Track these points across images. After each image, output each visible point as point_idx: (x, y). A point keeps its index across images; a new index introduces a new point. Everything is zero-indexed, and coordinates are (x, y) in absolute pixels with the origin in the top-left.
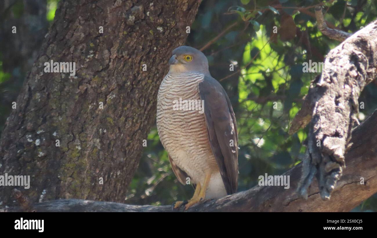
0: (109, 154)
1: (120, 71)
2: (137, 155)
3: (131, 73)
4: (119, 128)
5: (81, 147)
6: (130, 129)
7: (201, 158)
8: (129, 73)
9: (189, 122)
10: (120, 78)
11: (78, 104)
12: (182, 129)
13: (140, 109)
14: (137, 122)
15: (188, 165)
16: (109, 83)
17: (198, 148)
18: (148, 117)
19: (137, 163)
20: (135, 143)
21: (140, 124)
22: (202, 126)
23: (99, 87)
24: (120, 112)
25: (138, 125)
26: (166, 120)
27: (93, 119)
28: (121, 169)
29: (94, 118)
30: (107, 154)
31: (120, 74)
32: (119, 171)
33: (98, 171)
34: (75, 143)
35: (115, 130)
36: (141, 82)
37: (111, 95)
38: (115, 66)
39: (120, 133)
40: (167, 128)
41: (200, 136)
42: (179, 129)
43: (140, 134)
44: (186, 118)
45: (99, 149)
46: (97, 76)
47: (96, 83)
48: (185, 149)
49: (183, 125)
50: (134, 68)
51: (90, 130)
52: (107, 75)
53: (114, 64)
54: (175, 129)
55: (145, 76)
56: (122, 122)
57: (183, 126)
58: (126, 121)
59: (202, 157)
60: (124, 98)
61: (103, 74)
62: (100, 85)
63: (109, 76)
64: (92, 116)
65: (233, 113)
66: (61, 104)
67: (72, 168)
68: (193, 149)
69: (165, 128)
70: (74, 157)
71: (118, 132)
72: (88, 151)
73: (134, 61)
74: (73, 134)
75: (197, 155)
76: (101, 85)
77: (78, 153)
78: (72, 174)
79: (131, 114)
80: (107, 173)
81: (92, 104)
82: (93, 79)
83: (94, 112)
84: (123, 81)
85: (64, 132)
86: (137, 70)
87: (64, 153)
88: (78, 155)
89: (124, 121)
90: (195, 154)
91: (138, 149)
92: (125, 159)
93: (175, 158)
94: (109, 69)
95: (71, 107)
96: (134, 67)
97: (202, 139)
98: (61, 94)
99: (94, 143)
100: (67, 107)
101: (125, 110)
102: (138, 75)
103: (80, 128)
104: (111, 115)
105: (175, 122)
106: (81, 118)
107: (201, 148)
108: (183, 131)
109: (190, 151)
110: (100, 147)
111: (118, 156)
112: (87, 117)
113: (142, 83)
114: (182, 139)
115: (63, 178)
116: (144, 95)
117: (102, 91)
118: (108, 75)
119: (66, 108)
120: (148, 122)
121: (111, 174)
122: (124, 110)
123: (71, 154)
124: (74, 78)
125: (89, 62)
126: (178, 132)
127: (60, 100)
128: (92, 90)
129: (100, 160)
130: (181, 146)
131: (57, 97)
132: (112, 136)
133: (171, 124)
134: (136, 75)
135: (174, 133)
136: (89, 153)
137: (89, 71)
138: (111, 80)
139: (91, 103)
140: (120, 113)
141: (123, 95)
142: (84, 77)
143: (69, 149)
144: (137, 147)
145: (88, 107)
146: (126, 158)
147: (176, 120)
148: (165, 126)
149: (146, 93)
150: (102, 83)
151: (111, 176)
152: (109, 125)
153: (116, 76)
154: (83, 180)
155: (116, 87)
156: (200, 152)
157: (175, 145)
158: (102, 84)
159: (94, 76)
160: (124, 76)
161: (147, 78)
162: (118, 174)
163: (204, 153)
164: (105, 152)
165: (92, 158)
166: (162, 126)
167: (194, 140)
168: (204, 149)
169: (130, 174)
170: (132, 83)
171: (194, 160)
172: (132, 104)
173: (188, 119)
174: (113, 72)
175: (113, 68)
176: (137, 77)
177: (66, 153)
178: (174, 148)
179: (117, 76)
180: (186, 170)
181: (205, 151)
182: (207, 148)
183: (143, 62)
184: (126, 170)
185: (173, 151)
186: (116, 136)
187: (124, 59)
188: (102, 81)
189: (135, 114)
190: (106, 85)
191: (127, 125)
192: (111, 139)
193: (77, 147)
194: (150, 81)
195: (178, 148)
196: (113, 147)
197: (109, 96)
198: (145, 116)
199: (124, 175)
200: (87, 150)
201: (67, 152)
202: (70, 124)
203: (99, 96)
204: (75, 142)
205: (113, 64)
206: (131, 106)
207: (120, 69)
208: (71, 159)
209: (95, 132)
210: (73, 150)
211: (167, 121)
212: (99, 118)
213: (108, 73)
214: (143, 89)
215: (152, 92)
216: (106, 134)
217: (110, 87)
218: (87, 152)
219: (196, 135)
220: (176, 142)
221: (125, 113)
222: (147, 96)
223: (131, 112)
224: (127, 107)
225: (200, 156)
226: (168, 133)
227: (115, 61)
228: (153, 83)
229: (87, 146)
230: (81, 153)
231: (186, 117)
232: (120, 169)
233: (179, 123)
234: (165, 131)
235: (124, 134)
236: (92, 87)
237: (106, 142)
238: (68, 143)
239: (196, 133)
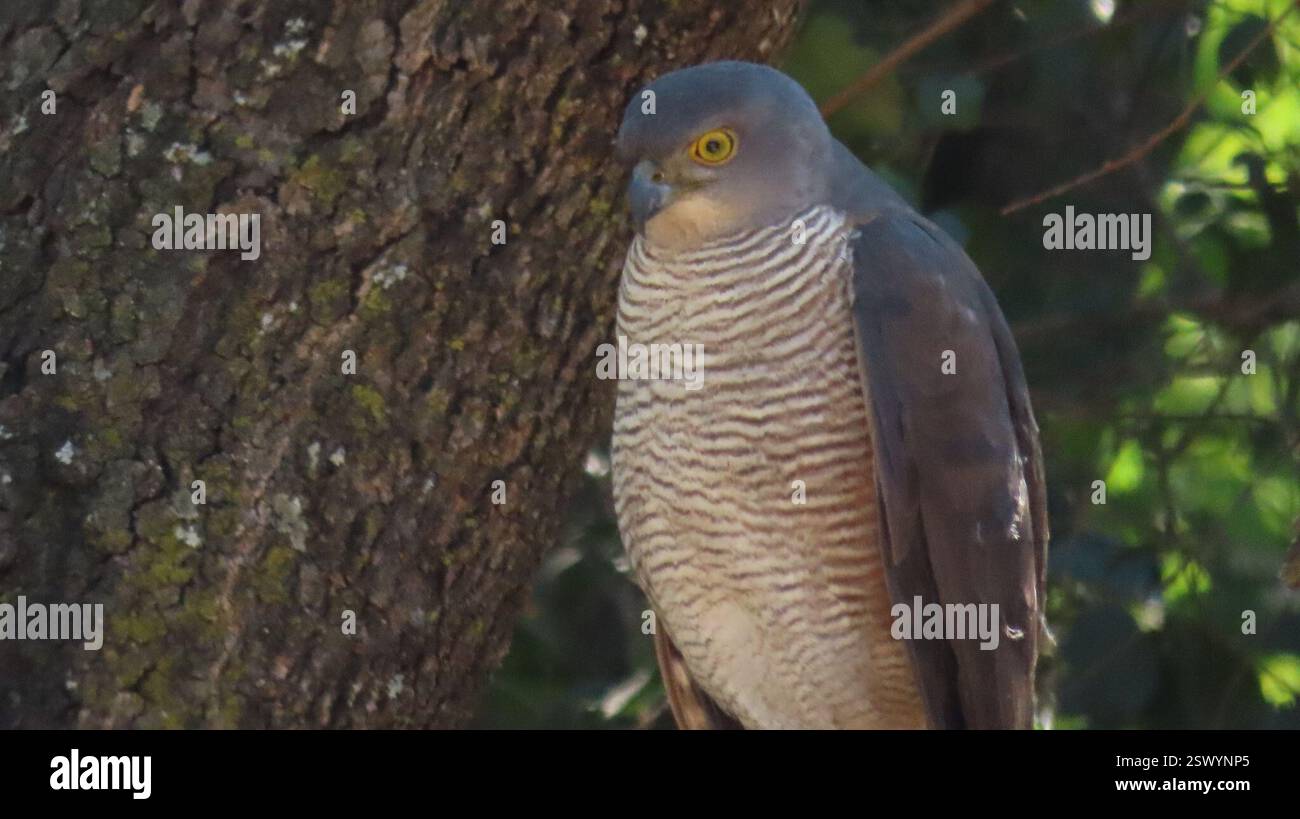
0: (349, 579)
1: (442, 142)
2: (501, 596)
3: (499, 156)
4: (415, 449)
5: (203, 532)
6: (476, 458)
7: (828, 658)
8: (490, 151)
9: (788, 457)
10: (439, 178)
11: (204, 303)
12: (746, 490)
13: (533, 353)
14: (512, 421)
15: (759, 687)
16: (378, 198)
17: (822, 600)
18: (578, 399)
19: (501, 640)
20: (493, 535)
21: (527, 432)
22: (852, 482)
23: (321, 220)
24: (424, 360)
25: (519, 439)
26: (668, 441)
27: (279, 389)
28: (411, 667)
29: (282, 381)
30: (338, 580)
31: (440, 156)
32: (399, 678)
33: (282, 671)
34: (171, 508)
35: (392, 458)
36: (550, 209)
37: (386, 268)
38: (415, 112)
39: (419, 472)
40: (668, 485)
41: (836, 536)
42: (729, 491)
43: (526, 486)
44: (770, 436)
45: (299, 552)
46: (314, 159)
47: (307, 199)
48: (755, 601)
49: (753, 469)
50: (519, 131)
51: (255, 447)
52: (371, 157)
53: (414, 100)
54: (708, 492)
55: (574, 178)
56: (431, 412)
57: (755, 478)
58: (455, 408)
59: (838, 652)
60: (454, 288)
61: (352, 148)
62: (329, 210)
63: (379, 164)
64: (272, 370)
65: (1027, 421)
66: (112, 294)
67: (145, 645)
68: (797, 603)
69: (658, 481)
70: (162, 586)
71: (406, 465)
72: (239, 560)
73: (525, 88)
74: (163, 461)
75: (815, 640)
76: (336, 209)
77: (184, 564)
78: (141, 672)
79: (483, 378)
80: (334, 683)
81: (279, 306)
82: (295, 174)
83: (289, 348)
84: (456, 195)
85: (119, 446)
86: (533, 139)
87: (107, 557)
88: (183, 575)
89: (443, 408)
90: (804, 633)
91: (510, 567)
92: (434, 615)
93: (695, 644)
94: (383, 125)
95: (166, 314)
96: (519, 122)
97: (845, 552)
98: (115, 239)
99: (277, 516)
100: (142, 315)
101: (455, 353)
102: (539, 169)
103: (202, 432)
104: (380, 372)
105: (713, 452)
106: (212, 380)
107: (835, 603)
108: (751, 504)
109: (779, 613)
110: (308, 542)
111: (399, 597)
112: (247, 375)
113: (554, 212)
114: (742, 544)
115: (90, 692)
116: (564, 277)
117: (340, 242)
118: (375, 156)
119: (137, 320)
120: (575, 424)
121: (352, 689)
122: (448, 350)
123: (147, 568)
124: (190, 160)
125: (276, 78)
126: (728, 508)
127: (106, 270)
128: (284, 231)
129: (301, 612)
130: (734, 583)
131: (96, 256)
132: (375, 488)
133: (693, 463)
134: (530, 166)
135: (702, 514)
136: (243, 568)
137: (275, 126)
138: (390, 185)
139: (271, 303)
140: (425, 368)
141: (451, 273)
142: (247, 159)
143: (136, 541)
144: (507, 554)
145: (257, 323)
146: (439, 608)
147: (721, 443)
148: (656, 469)
149: (573, 268)
150: (340, 196)
151: (351, 704)
152: (361, 423)
153: (420, 164)
154: (198, 712)
155: (414, 228)
156: (829, 620)
157: (703, 575)
158: (344, 200)
159: (302, 155)
160: (459, 172)
161: (585, 189)
162: (392, 694)
163: (853, 628)
164: (331, 572)
165: (259, 599)
166: (639, 470)
167: (803, 554)
168: (854, 607)
169: (454, 697)
170: (505, 207)
171: (794, 662)
172: (494, 322)
173: (784, 439)
174: (404, 141)
175: (406, 120)
176: (532, 181)
177: (117, 559)
178: (694, 590)
179: (424, 166)
180: (746, 712)
181: (856, 620)
182: (868, 605)
183: (573, 98)
184: (439, 674)
185: (687, 604)
186: (394, 488)
187: (467, 78)
188: (343, 188)
189: (504, 378)
190: (364, 209)
191: (459, 433)
192: (368, 501)
193: (179, 533)
194: (600, 206)
195: (717, 594)
196: (373, 548)
197: (375, 272)
198: (560, 389)
199: (423, 703)
200: (231, 554)
201: (122, 554)
202: (150, 407)
203: (323, 266)
204: (171, 503)
205: (409, 98)
206: (488, 335)
207: (443, 129)
208: (143, 592)
209: (283, 458)
210: (158, 549)
211: (673, 447)
212: (309, 385)
213: (377, 145)
214: (562, 247)
215: (607, 263)
216: (341, 474)
217: (383, 225)
218: (231, 563)
219: (816, 529)
220: (709, 558)
221: (453, 368)
222: (579, 284)
223: (485, 366)
224: (468, 336)
225: (826, 644)
226: (669, 510)
227: (417, 86)
228: (615, 218)
229: (236, 529)
230: (201, 567)
231: (771, 427)
232: (404, 669)
233: (731, 459)
234: (658, 496)
235: (438, 480)
236: (285, 216)
237: (339, 517)
238: (136, 507)
239: (817, 519)
